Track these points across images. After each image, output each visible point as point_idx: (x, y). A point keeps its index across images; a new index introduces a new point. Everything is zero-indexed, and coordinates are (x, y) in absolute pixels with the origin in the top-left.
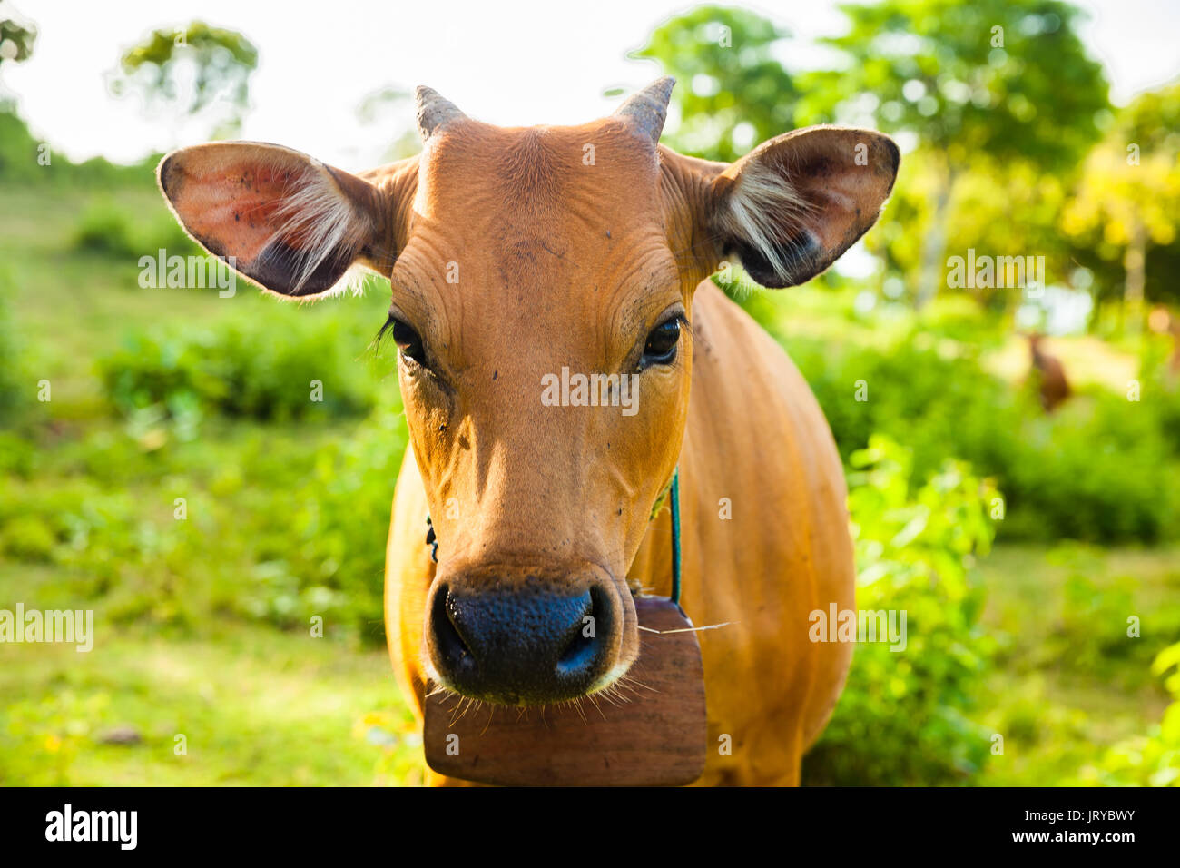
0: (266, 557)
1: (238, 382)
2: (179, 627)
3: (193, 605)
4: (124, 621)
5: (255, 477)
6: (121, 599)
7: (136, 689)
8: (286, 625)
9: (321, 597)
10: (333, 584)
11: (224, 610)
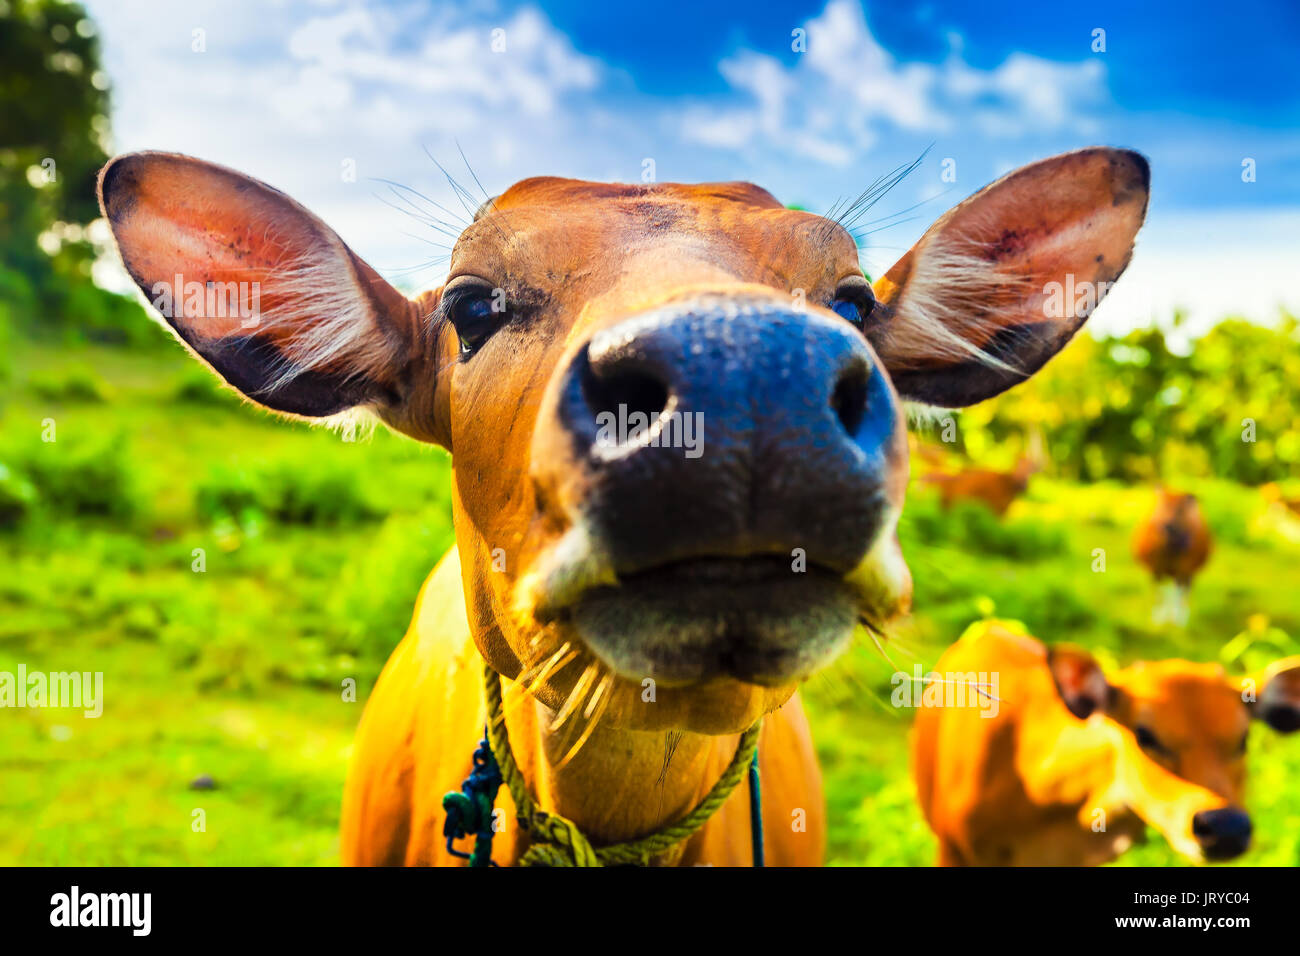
0: (308, 633)
1: (290, 496)
2: (248, 692)
3: (254, 671)
4: (211, 687)
5: (303, 570)
6: (206, 669)
7: (212, 742)
8: (323, 686)
9: (345, 664)
10: (355, 653)
11: (278, 677)
